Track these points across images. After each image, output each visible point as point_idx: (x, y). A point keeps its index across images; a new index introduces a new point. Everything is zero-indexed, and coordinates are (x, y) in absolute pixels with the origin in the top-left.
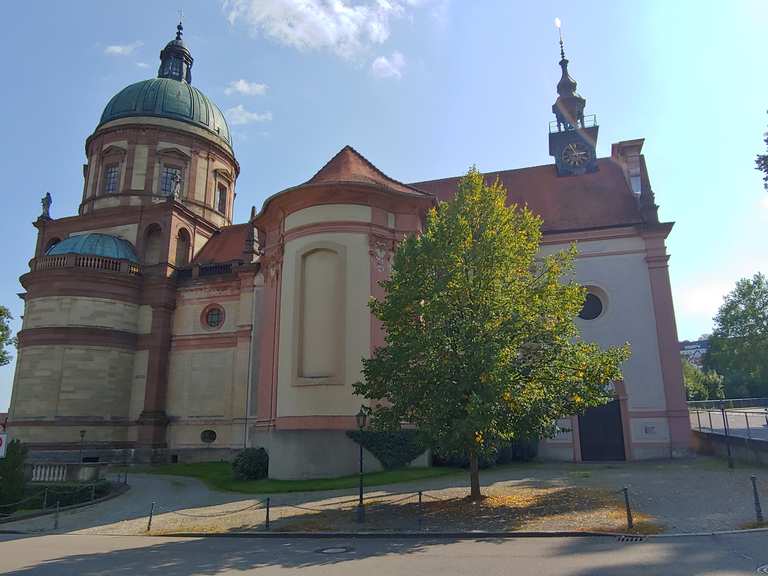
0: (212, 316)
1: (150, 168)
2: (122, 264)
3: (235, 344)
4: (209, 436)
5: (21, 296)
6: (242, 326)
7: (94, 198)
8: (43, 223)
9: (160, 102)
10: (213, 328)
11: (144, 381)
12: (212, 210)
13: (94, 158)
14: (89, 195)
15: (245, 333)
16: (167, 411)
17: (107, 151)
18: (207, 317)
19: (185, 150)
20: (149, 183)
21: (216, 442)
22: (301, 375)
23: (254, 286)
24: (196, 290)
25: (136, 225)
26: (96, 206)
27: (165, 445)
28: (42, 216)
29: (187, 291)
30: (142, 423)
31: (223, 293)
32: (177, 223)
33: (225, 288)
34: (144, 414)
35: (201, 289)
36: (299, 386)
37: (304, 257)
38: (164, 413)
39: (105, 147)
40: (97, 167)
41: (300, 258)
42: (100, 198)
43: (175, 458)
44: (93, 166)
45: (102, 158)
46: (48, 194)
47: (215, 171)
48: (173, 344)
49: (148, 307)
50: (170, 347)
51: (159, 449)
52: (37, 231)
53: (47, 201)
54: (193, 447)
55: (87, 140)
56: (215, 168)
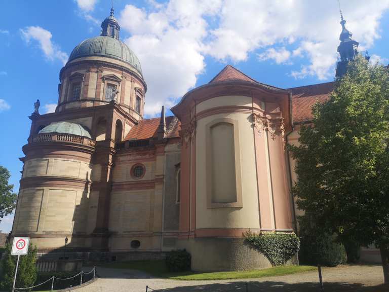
0: (138, 170)
1: (98, 86)
2: (84, 139)
3: (153, 187)
4: (136, 244)
5: (21, 159)
6: (158, 176)
7: (65, 103)
8: (35, 117)
9: (104, 48)
10: (137, 178)
11: (96, 210)
12: (133, 111)
13: (65, 80)
14: (62, 101)
15: (159, 180)
16: (109, 229)
17: (74, 76)
18: (134, 171)
19: (119, 76)
20: (97, 94)
21: (140, 248)
22: (213, 201)
23: (165, 152)
24: (128, 155)
25: (91, 118)
26: (67, 107)
27: (108, 250)
28: (34, 113)
29: (122, 156)
30: (95, 236)
31: (144, 157)
32: (116, 116)
33: (145, 154)
34: (96, 230)
35: (130, 155)
36: (212, 208)
37: (212, 127)
38: (107, 229)
39: (73, 73)
40: (67, 85)
41: (209, 128)
42: (69, 102)
43: (114, 258)
44: (65, 85)
45: (70, 79)
46: (38, 100)
47: (135, 88)
48: (113, 187)
49: (99, 165)
50: (111, 189)
51: (105, 253)
52: (31, 121)
53: (37, 104)
54: (126, 251)
55: (61, 71)
56: (135, 87)
